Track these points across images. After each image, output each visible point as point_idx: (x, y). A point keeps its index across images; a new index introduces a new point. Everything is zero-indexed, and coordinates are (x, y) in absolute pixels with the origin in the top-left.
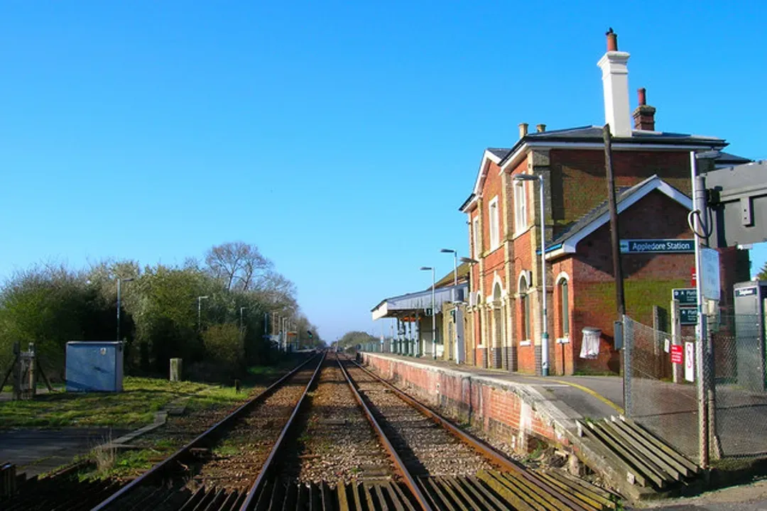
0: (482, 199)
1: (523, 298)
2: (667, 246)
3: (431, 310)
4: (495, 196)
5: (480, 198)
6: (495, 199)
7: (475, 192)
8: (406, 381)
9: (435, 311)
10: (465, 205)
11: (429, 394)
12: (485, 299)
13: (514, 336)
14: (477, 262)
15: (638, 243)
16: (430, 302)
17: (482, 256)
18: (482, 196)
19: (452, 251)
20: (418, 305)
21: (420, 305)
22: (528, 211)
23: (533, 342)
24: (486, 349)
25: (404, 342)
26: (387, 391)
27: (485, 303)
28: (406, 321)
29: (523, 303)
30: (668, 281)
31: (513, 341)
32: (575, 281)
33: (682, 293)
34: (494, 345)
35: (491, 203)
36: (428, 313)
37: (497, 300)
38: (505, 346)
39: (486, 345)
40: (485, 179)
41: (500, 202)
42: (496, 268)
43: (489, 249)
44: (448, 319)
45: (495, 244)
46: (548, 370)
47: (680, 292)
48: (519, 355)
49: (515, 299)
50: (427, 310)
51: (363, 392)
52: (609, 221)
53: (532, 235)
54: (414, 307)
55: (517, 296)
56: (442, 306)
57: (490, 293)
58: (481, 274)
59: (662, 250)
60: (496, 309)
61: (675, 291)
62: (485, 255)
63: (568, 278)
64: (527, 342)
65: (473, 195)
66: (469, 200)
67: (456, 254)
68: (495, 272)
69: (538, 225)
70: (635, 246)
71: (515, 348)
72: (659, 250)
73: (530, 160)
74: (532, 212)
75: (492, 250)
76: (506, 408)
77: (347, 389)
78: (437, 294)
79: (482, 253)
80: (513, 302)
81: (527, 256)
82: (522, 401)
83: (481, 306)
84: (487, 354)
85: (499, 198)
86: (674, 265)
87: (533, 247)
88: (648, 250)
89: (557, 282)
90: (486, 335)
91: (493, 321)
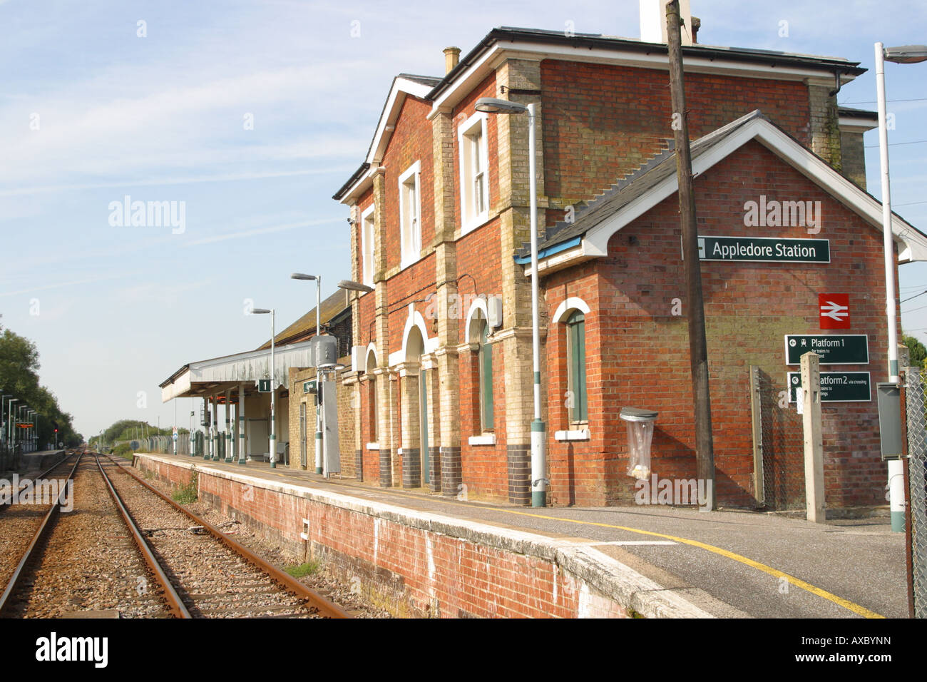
0: (383, 174)
1: (475, 353)
2: (775, 251)
3: (269, 382)
4: (412, 162)
5: (379, 172)
6: (415, 168)
7: (370, 161)
8: (230, 508)
9: (274, 386)
10: (347, 187)
11: (282, 539)
12: (386, 357)
13: (455, 427)
14: (370, 290)
15: (722, 242)
16: (264, 368)
17: (381, 280)
18: (383, 167)
19: (313, 278)
20: (244, 373)
21: (247, 372)
22: (494, 180)
23: (502, 439)
24: (389, 451)
25: (216, 438)
26: (196, 532)
27: (386, 364)
28: (220, 402)
29: (475, 363)
30: (777, 319)
31: (453, 438)
32: (603, 314)
33: (804, 343)
34: (406, 444)
35: (403, 178)
36: (262, 388)
37: (413, 359)
38: (431, 444)
39: (388, 444)
40: (393, 134)
41: (427, 173)
42: (413, 298)
43: (398, 263)
44: (298, 398)
45: (410, 253)
46: (543, 494)
47: (798, 339)
48: (465, 463)
49: (457, 356)
50: (262, 382)
51: (151, 533)
52: (676, 193)
53: (503, 227)
54: (236, 378)
55: (463, 348)
56: (285, 377)
57: (398, 346)
58: (379, 311)
59: (766, 257)
60: (409, 377)
61: (790, 338)
62: (387, 276)
63: (585, 308)
64: (487, 438)
65: (366, 166)
66: (356, 177)
67: (319, 282)
68: (411, 306)
69: (519, 207)
70: (717, 248)
71: (456, 450)
72: (760, 258)
73: (502, 78)
74: (505, 182)
75: (404, 264)
76: (519, 597)
77: (119, 528)
78: (276, 356)
79: (382, 273)
80: (455, 361)
81: (487, 270)
82: (585, 588)
83: (377, 371)
84: (389, 460)
85: (423, 165)
86: (788, 289)
87: (504, 249)
88: (741, 257)
89: (556, 318)
90: (388, 425)
91: (405, 398)
